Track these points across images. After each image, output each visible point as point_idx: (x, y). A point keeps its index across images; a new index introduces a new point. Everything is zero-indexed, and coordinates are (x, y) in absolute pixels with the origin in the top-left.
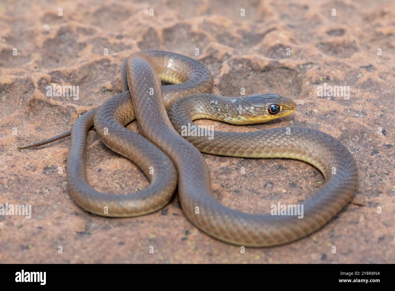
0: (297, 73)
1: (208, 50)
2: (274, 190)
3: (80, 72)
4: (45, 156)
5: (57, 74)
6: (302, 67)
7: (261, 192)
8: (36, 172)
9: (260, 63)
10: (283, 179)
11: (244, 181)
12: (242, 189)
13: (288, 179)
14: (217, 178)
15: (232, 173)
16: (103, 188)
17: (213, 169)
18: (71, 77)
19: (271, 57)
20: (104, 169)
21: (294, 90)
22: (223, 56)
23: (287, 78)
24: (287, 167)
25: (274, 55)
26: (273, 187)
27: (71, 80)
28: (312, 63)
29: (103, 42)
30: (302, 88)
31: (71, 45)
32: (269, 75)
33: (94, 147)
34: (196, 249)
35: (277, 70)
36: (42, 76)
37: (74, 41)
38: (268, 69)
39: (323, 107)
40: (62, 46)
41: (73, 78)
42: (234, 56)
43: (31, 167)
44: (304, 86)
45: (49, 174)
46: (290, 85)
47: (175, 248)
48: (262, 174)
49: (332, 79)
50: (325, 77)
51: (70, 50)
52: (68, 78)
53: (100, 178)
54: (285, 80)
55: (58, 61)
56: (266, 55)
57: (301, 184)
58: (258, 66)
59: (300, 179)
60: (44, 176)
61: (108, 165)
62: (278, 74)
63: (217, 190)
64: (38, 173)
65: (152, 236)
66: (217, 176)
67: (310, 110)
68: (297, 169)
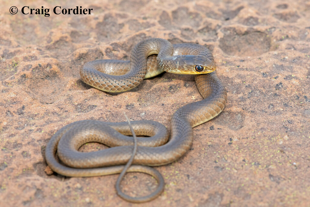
0: (266, 35)
1: (204, 23)
2: (275, 109)
3: (128, 43)
4: (125, 98)
5: (115, 45)
6: (268, 30)
7: (268, 111)
8: (122, 109)
9: (241, 29)
10: (279, 102)
11: (256, 105)
12: (255, 110)
13: (282, 102)
14: (238, 104)
15: (247, 100)
16: (168, 115)
17: (235, 99)
18: (124, 46)
19: (246, 25)
20: (165, 104)
21: (265, 45)
22: (216, 27)
23: (259, 38)
24: (280, 94)
25: (248, 24)
26: (274, 107)
27: (124, 48)
28: (274, 28)
29: (135, 22)
30: (271, 44)
31: (113, 26)
32: (248, 36)
33: (152, 90)
34: (239, 149)
35: (253, 33)
36: (107, 47)
37: (115, 23)
38: (247, 33)
39: (291, 55)
40: (107, 27)
41: (125, 47)
42: (223, 26)
43: (118, 106)
44: (272, 42)
45: (130, 109)
46: (262, 43)
47: (226, 150)
48: (265, 100)
49: (290, 36)
50: (286, 36)
51: (114, 28)
52: (122, 47)
53: (164, 109)
54: (259, 39)
55: (106, 37)
56: (243, 23)
57: (291, 104)
58: (240, 31)
59: (289, 101)
60: (127, 111)
61: (167, 101)
62: (254, 36)
63: (240, 112)
64: (123, 109)
65: (209, 143)
66: (238, 103)
67: (283, 57)
68: (286, 95)
